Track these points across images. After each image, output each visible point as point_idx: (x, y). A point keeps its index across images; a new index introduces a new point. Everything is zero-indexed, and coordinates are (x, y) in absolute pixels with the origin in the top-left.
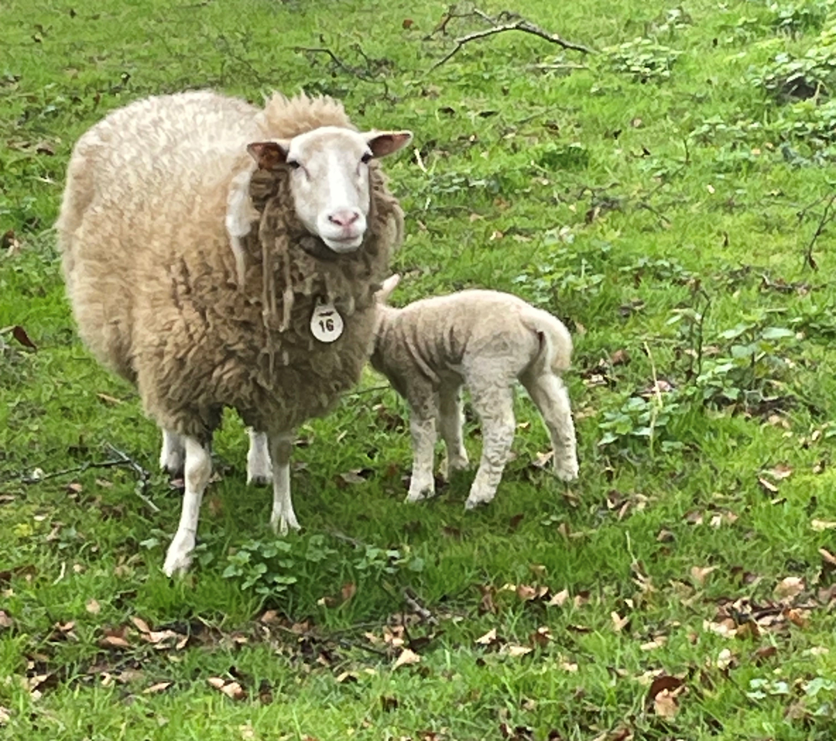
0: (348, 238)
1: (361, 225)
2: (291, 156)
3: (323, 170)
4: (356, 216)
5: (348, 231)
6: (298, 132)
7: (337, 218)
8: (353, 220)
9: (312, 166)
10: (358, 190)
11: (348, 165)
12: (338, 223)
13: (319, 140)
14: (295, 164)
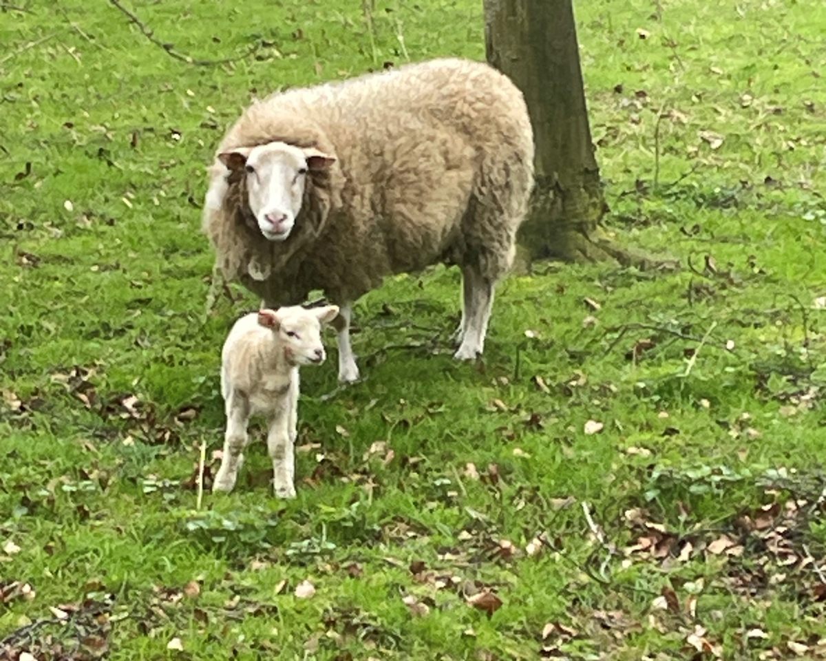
0: (278, 232)
1: (289, 224)
2: (249, 163)
3: (268, 178)
4: (285, 217)
5: (277, 227)
6: (257, 145)
7: (271, 217)
8: (282, 220)
9: (262, 172)
10: (293, 194)
11: (286, 177)
12: (271, 221)
13: (270, 154)
14: (251, 169)
